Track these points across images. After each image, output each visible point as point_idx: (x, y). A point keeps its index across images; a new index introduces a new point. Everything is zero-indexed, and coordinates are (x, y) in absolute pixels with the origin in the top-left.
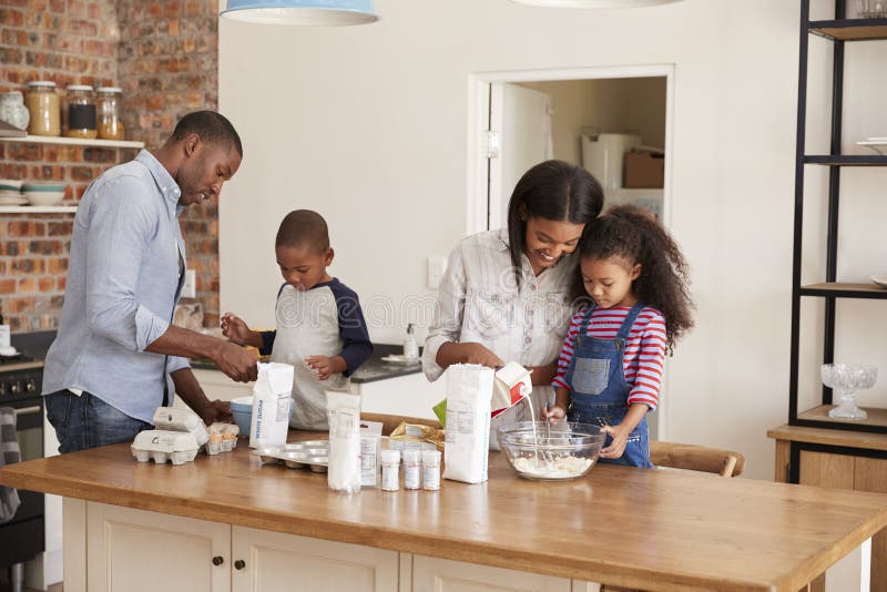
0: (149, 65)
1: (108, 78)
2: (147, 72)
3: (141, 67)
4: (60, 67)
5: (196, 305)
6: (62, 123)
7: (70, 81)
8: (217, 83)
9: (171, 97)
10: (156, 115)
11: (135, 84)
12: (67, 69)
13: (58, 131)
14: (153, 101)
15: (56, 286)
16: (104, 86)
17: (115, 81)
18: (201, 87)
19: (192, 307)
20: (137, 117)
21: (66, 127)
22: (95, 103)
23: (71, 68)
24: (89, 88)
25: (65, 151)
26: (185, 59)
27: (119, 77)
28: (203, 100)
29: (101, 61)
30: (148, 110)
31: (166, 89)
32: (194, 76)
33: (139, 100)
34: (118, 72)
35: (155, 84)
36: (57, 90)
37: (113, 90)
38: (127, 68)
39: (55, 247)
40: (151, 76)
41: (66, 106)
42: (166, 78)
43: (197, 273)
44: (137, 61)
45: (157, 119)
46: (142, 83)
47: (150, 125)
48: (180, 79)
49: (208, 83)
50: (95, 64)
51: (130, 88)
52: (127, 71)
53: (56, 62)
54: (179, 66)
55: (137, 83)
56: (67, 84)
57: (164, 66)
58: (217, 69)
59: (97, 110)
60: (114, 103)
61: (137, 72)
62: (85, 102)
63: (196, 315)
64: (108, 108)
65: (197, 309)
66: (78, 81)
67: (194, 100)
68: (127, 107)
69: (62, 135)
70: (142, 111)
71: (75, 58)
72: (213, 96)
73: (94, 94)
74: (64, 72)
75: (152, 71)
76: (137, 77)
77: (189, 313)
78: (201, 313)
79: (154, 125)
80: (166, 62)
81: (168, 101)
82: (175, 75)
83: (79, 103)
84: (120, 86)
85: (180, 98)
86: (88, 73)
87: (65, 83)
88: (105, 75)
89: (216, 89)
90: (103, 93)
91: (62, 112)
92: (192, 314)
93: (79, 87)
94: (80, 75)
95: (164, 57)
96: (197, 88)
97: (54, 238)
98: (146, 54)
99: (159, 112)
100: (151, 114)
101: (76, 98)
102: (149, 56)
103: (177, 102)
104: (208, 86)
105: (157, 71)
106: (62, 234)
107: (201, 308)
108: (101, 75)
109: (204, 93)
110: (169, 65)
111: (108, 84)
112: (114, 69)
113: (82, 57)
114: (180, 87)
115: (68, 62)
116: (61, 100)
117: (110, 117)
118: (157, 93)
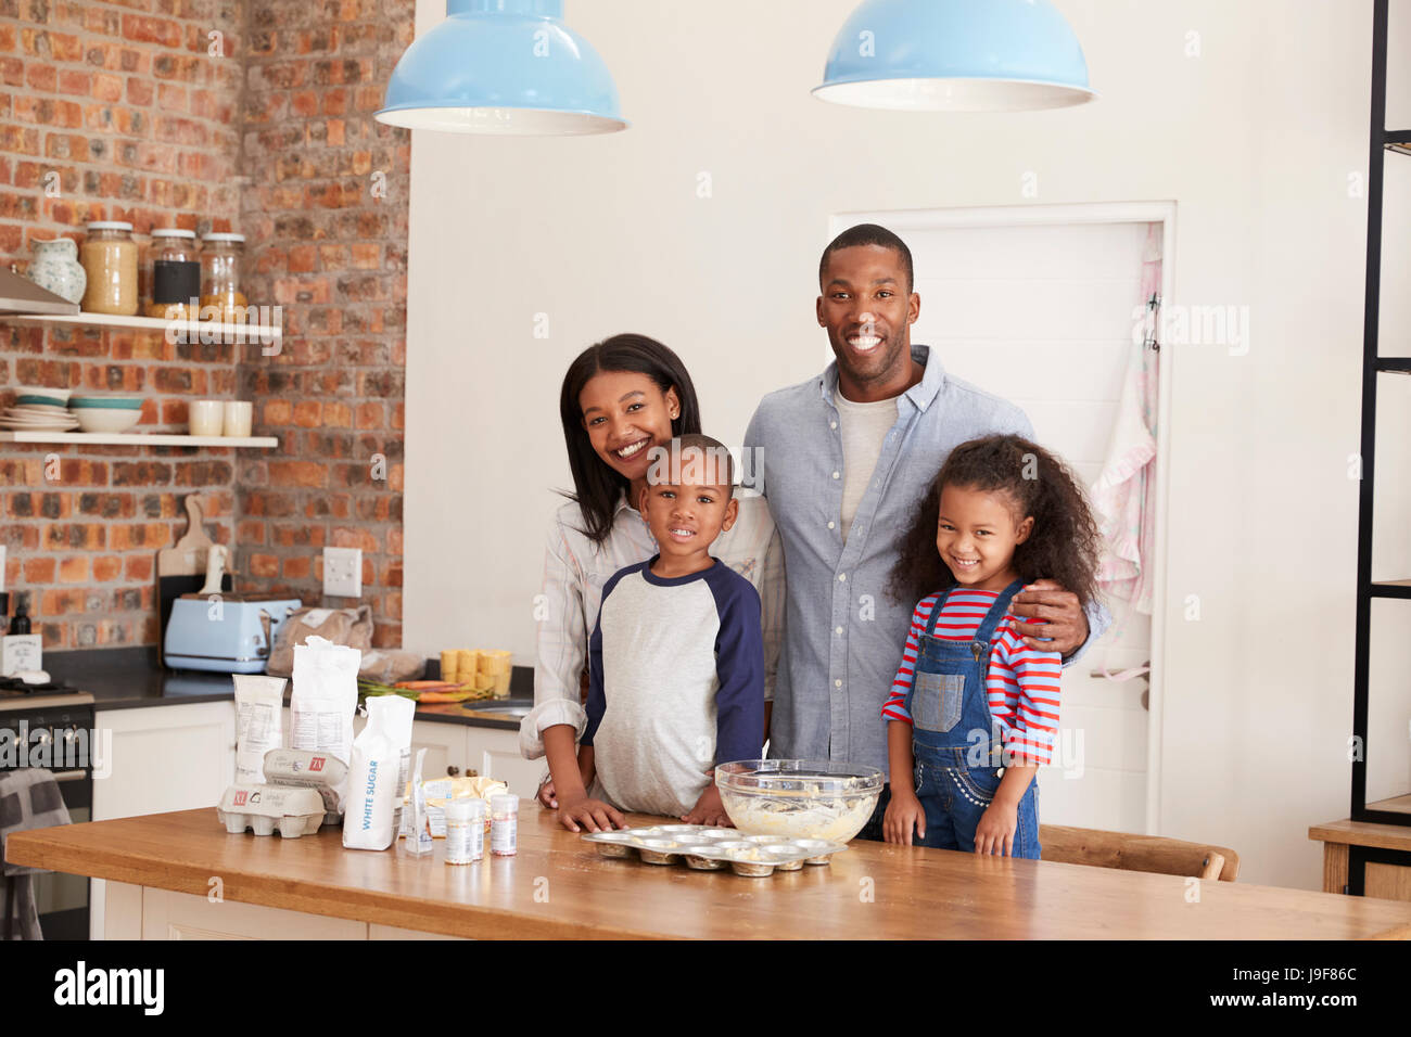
0: (293, 196)
1: (223, 216)
2: (291, 208)
3: (281, 199)
4: (141, 197)
5: (361, 608)
6: (141, 292)
7: (157, 222)
8: (406, 227)
9: (328, 251)
10: (303, 281)
11: (269, 229)
12: (154, 201)
13: (135, 307)
14: (299, 259)
15: (124, 572)
16: (216, 231)
17: (235, 223)
18: (380, 232)
19: (354, 613)
20: (271, 284)
21: (148, 300)
22: (200, 260)
23: (161, 200)
24: (190, 234)
25: (147, 340)
26: (354, 186)
27: (243, 216)
28: (383, 255)
29: (212, 188)
30: (289, 273)
31: (321, 236)
32: (369, 215)
33: (275, 255)
34: (241, 206)
35: (303, 227)
36: (133, 236)
37: (229, 237)
38: (255, 201)
39: (123, 506)
40: (295, 215)
41: (149, 265)
42: (322, 218)
43: (364, 554)
44: (273, 188)
45: (303, 288)
46: (280, 226)
47: (292, 300)
48: (345, 219)
49: (391, 226)
50: (203, 192)
51: (260, 235)
52: (257, 206)
53: (133, 189)
54: (344, 197)
55: (272, 225)
56: (152, 227)
57: (318, 198)
58: (407, 203)
59: (202, 271)
60: (231, 260)
61: (274, 207)
62: (182, 258)
63: (362, 627)
64: (221, 268)
65: (363, 616)
66: (172, 222)
67: (368, 256)
68: (253, 267)
69: (141, 312)
70: (280, 274)
71: (167, 183)
72: (399, 250)
73: (198, 245)
74: (149, 207)
75: (298, 205)
76: (274, 216)
77: (349, 623)
78: (370, 623)
79: (298, 299)
80: (322, 191)
81: (324, 258)
82: (337, 212)
83: (171, 258)
84: (243, 231)
85: (344, 251)
86: (188, 208)
87: (150, 225)
88: (221, 212)
89: (405, 237)
90: (212, 242)
91: (141, 275)
92: (354, 624)
93: (172, 232)
94: (174, 212)
95: (319, 182)
96: (372, 234)
97: (123, 489)
98: (288, 176)
99: (308, 276)
100: (295, 280)
101: (168, 250)
102: (294, 181)
103: (339, 260)
104: (391, 232)
105: (307, 206)
106: (137, 483)
107: (369, 613)
108: (212, 211)
109: (384, 244)
110: (326, 195)
111: (224, 226)
112: (233, 203)
113: (179, 180)
114: (344, 233)
115: (155, 190)
116: (142, 252)
117: (224, 282)
118: (306, 243)
